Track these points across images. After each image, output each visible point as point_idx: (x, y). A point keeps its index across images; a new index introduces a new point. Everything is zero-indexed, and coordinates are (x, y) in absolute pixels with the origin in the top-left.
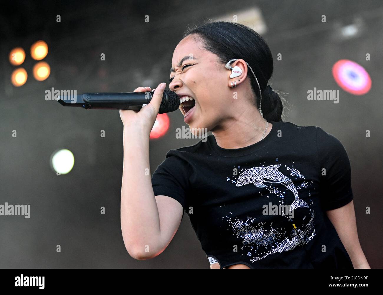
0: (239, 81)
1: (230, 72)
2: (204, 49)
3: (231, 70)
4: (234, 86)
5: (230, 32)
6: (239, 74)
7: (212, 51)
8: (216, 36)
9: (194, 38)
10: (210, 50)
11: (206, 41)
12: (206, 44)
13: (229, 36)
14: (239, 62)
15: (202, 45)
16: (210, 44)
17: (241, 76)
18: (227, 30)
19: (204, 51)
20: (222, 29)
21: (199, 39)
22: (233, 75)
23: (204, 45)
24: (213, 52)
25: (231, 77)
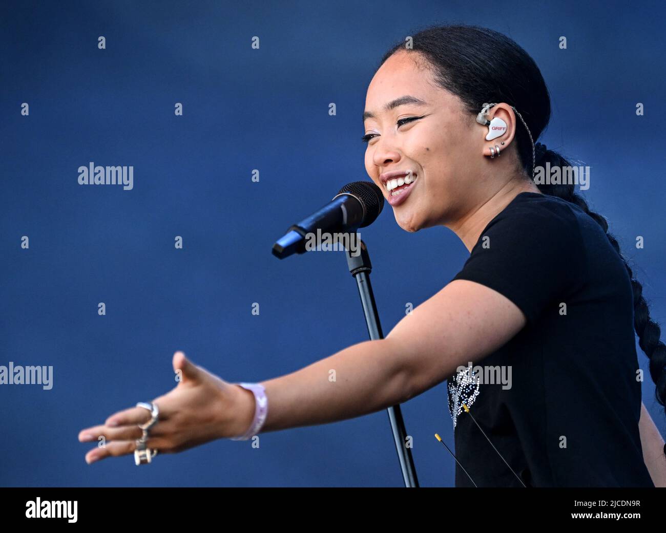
0: (503, 144)
1: (485, 129)
2: (438, 84)
3: (488, 124)
4: (496, 154)
5: (479, 50)
6: (502, 132)
7: (450, 90)
8: (456, 59)
9: (416, 63)
10: (448, 87)
11: (438, 69)
12: (440, 76)
13: (479, 59)
14: (500, 109)
15: (432, 76)
16: (447, 74)
17: (506, 135)
18: (474, 47)
19: (438, 88)
20: (463, 45)
21: (426, 64)
22: (491, 134)
23: (437, 77)
24: (454, 92)
25: (488, 138)
